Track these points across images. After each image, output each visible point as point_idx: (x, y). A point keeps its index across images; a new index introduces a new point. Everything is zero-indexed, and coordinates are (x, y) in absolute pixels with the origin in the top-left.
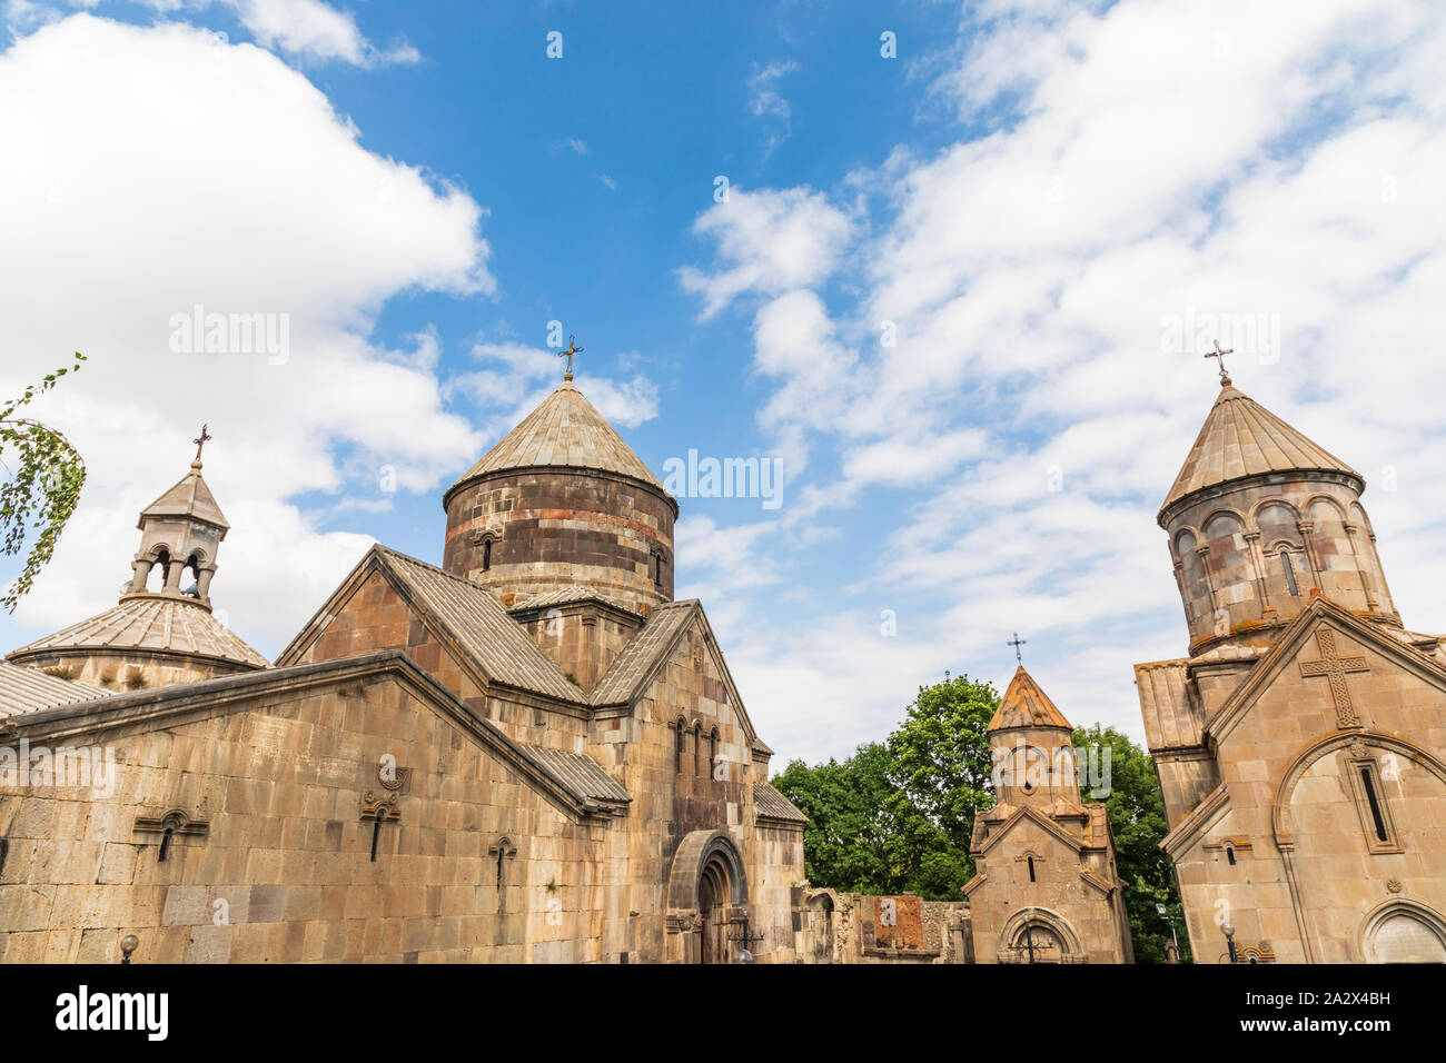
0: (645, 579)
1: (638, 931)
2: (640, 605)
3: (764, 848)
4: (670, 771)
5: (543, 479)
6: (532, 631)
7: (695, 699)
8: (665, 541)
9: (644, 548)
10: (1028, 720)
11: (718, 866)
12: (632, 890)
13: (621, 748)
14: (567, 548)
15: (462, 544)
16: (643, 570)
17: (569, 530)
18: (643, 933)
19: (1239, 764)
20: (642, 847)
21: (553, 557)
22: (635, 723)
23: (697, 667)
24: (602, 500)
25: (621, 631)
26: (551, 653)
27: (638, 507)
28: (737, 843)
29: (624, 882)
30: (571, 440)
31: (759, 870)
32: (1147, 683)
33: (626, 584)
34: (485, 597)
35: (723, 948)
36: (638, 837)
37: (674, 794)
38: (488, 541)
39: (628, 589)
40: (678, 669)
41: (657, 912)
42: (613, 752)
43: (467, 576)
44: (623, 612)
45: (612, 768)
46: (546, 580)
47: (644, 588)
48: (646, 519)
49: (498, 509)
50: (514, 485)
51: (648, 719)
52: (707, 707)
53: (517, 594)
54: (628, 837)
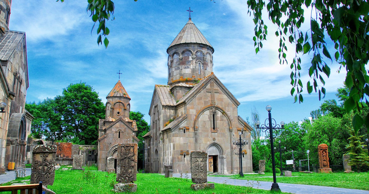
10: (122, 95)
19: (190, 110)
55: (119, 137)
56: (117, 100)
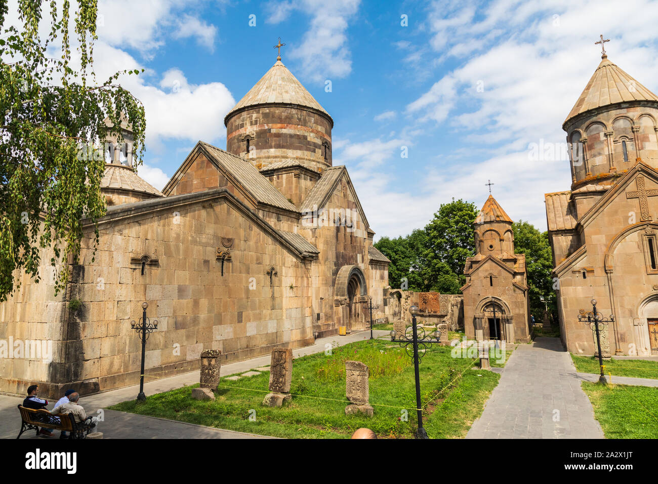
0: (320, 156)
1: (324, 305)
2: (318, 168)
3: (372, 273)
4: (334, 241)
5: (272, 109)
6: (271, 180)
8: (328, 139)
9: (319, 142)
10: (493, 218)
11: (355, 280)
12: (321, 288)
13: (314, 230)
14: (284, 142)
15: (236, 141)
16: (319, 152)
17: (285, 134)
18: (326, 306)
19: (593, 237)
20: (324, 272)
21: (278, 146)
23: (344, 195)
24: (300, 120)
25: (311, 180)
26: (280, 190)
27: (316, 123)
28: (362, 270)
29: (317, 286)
30: (283, 91)
31: (370, 282)
32: (550, 202)
33: (312, 159)
34: (249, 165)
35: (357, 312)
36: (322, 268)
37: (336, 250)
38: (248, 139)
39: (313, 161)
40: (337, 197)
41: (331, 298)
42: (310, 233)
43: (239, 155)
44: (311, 171)
45: (311, 239)
46: (276, 157)
47: (319, 160)
48: (320, 128)
49: (251, 124)
50: (258, 112)
53: (263, 164)
54: (319, 268)
55: (491, 285)
56: (487, 227)
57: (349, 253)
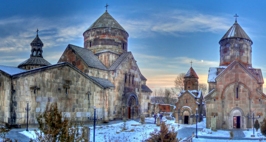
1: (117, 108)
2: (120, 53)
3: (143, 96)
4: (124, 82)
5: (100, 30)
7: (129, 70)
8: (126, 41)
9: (120, 42)
11: (133, 98)
12: (116, 101)
13: (114, 78)
16: (120, 46)
17: (105, 39)
18: (118, 108)
19: (219, 85)
20: (118, 95)
21: (102, 44)
22: (117, 74)
23: (130, 64)
24: (112, 33)
25: (115, 57)
26: (102, 61)
27: (119, 34)
28: (137, 95)
29: (114, 100)
30: (106, 22)
31: (142, 100)
33: (116, 49)
36: (117, 93)
37: (124, 86)
40: (126, 64)
41: (121, 105)
42: (112, 79)
43: (87, 48)
44: (116, 54)
45: (112, 81)
46: (101, 48)
47: (120, 49)
48: (121, 37)
49: (92, 36)
50: (95, 31)
51: (119, 73)
52: (132, 71)
53: (96, 51)
54: (115, 93)
55: (187, 103)
56: (188, 79)
57: (131, 87)
